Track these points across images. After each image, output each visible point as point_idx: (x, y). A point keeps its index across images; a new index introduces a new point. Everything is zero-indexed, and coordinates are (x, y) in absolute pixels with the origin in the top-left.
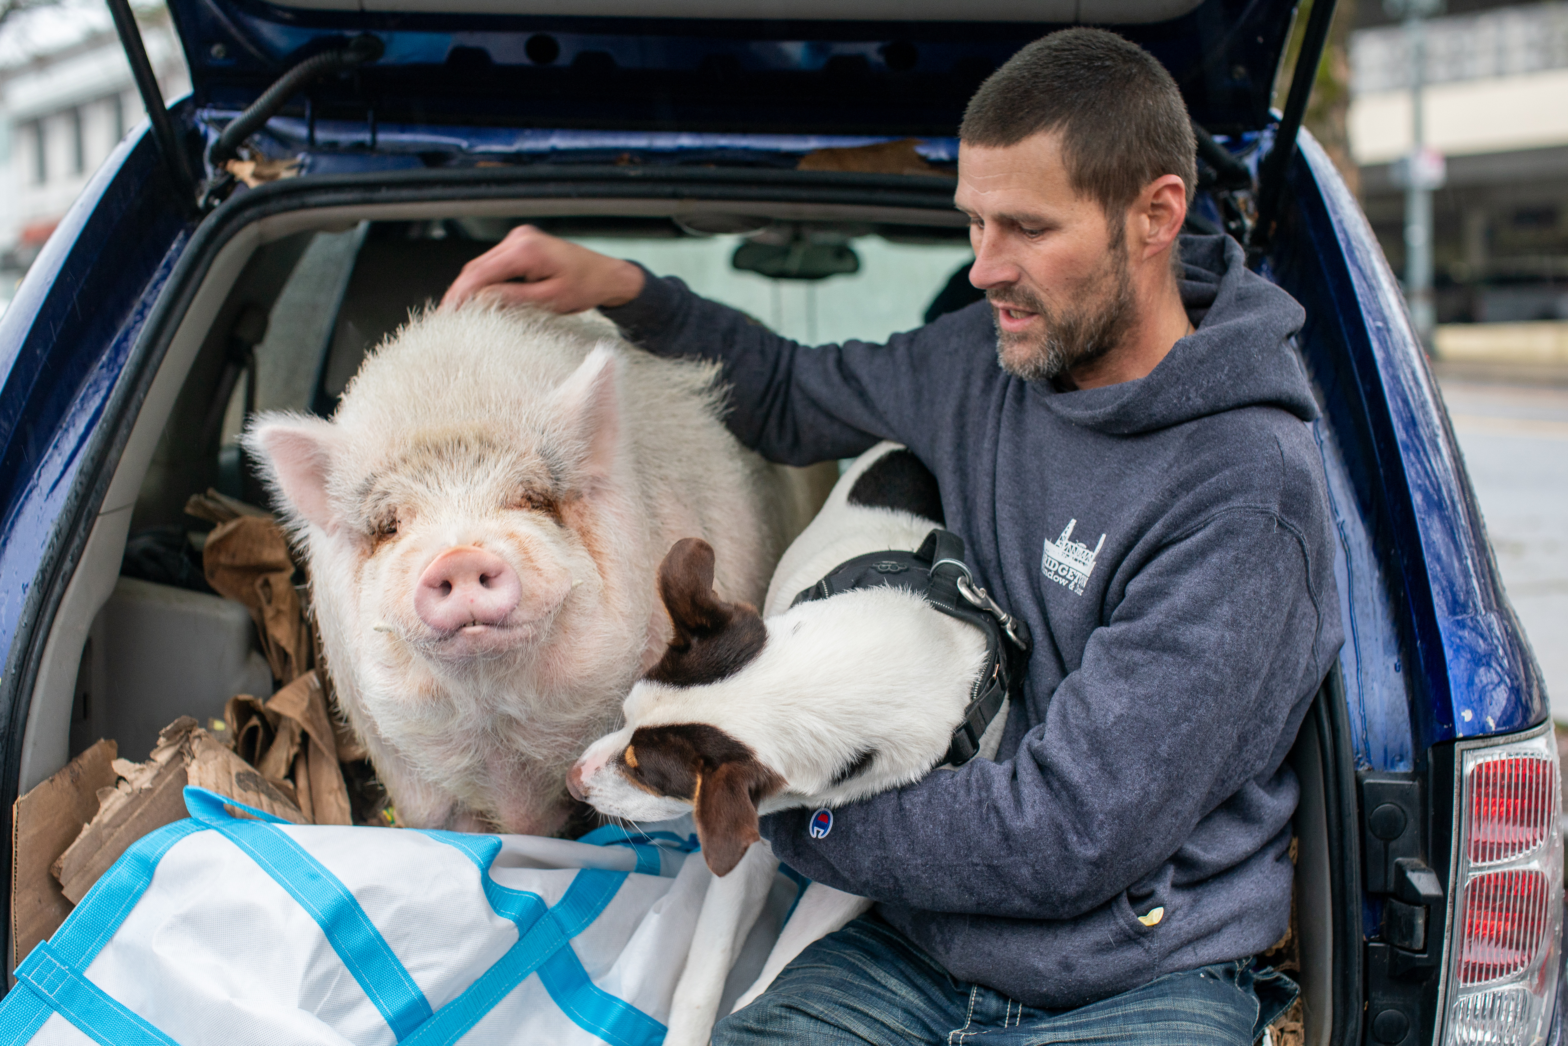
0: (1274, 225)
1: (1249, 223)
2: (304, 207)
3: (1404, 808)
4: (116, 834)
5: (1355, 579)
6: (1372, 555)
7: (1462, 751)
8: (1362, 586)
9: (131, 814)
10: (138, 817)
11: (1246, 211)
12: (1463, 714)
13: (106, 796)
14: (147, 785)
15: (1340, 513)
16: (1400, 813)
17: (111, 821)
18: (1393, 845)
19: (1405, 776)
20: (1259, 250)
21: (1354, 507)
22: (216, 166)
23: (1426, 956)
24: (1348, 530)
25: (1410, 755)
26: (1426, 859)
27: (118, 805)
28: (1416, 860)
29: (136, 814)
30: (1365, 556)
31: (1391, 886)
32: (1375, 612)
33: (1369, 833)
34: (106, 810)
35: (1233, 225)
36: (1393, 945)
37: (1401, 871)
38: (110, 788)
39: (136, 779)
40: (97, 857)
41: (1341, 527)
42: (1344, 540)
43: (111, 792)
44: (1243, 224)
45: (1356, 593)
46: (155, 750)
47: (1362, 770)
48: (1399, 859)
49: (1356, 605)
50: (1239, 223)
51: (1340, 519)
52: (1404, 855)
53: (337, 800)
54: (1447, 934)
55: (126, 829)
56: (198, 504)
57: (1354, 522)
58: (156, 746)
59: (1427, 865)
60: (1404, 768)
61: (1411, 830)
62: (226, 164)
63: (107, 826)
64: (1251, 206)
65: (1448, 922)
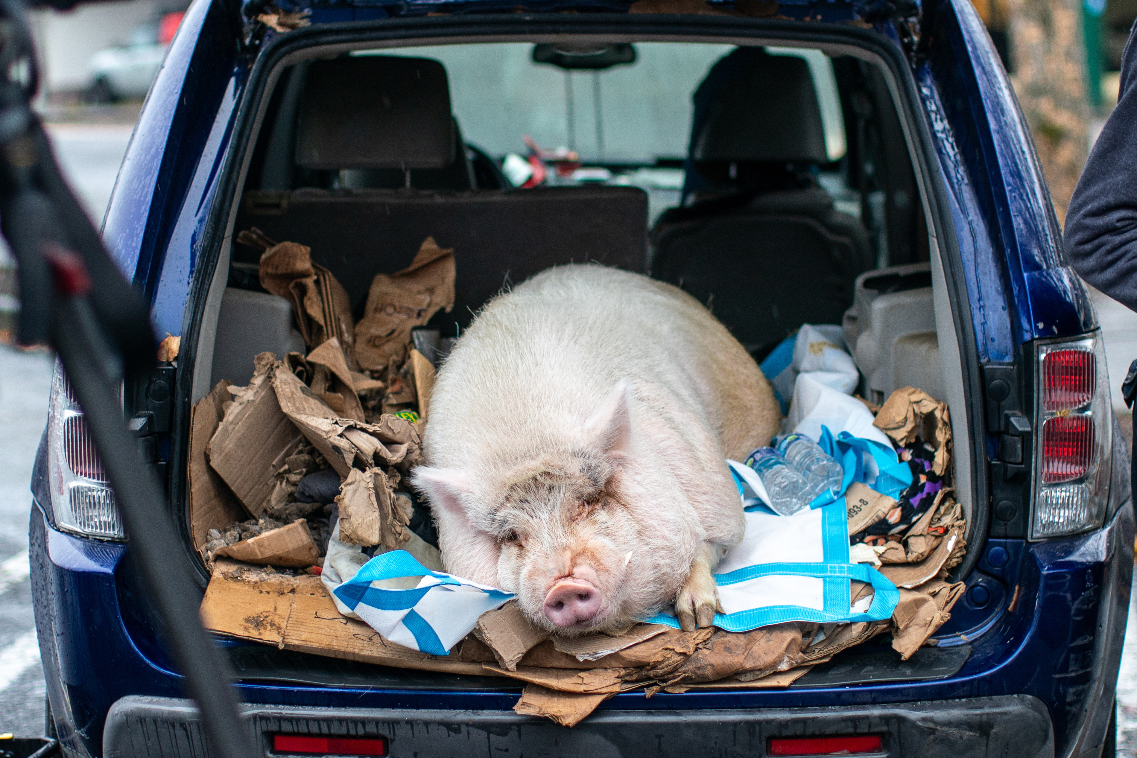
0: (931, 39)
1: (916, 39)
2: (317, 44)
3: (1009, 382)
4: (237, 428)
5: (978, 253)
6: (988, 239)
7: (1038, 346)
8: (983, 257)
9: (244, 416)
10: (248, 417)
11: (914, 31)
12: (1038, 325)
13: (228, 407)
14: (251, 398)
15: (970, 215)
16: (1005, 384)
17: (233, 420)
18: (1003, 403)
19: (1009, 364)
20: (922, 55)
21: (978, 211)
22: (250, 18)
23: (1023, 466)
24: (974, 225)
25: (1012, 351)
26: (1021, 411)
27: (236, 411)
28: (1017, 412)
29: (246, 416)
30: (985, 239)
31: (1002, 428)
32: (990, 271)
33: (988, 397)
34: (230, 414)
35: (906, 40)
36: (1005, 462)
37: (1007, 417)
38: (229, 402)
39: (245, 394)
40: (227, 442)
41: (970, 223)
42: (972, 232)
43: (230, 404)
44: (912, 40)
45: (979, 260)
46: (253, 378)
47: (984, 360)
48: (1007, 412)
49: (979, 268)
50: (909, 39)
51: (970, 218)
52: (1009, 409)
53: (356, 412)
54: (1034, 452)
55: (242, 424)
56: (245, 237)
57: (978, 220)
58: (254, 376)
59: (1022, 413)
60: (1008, 359)
61: (1013, 394)
62: (257, 16)
63: (231, 423)
64: (918, 27)
65: (1034, 445)
